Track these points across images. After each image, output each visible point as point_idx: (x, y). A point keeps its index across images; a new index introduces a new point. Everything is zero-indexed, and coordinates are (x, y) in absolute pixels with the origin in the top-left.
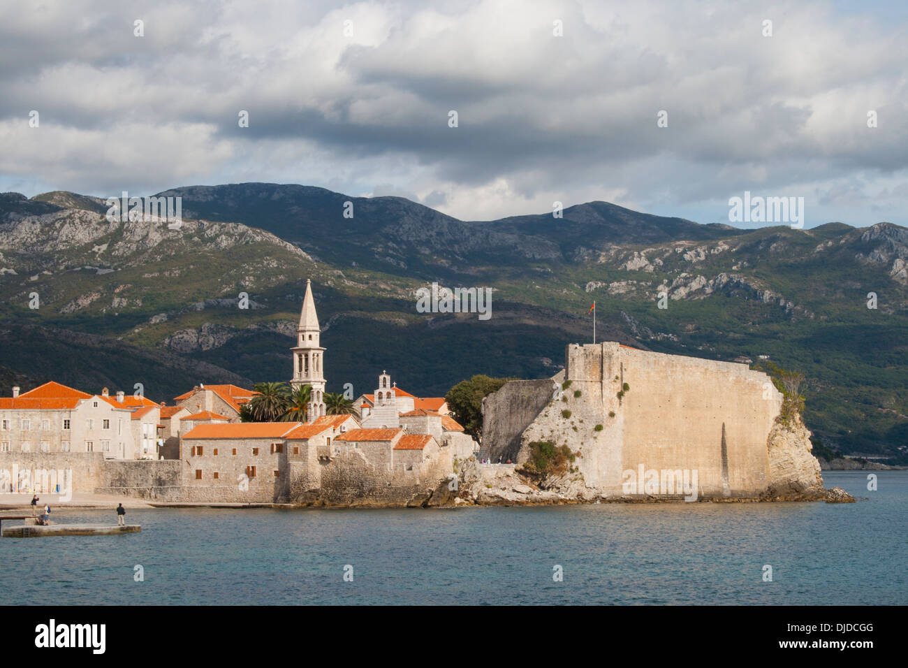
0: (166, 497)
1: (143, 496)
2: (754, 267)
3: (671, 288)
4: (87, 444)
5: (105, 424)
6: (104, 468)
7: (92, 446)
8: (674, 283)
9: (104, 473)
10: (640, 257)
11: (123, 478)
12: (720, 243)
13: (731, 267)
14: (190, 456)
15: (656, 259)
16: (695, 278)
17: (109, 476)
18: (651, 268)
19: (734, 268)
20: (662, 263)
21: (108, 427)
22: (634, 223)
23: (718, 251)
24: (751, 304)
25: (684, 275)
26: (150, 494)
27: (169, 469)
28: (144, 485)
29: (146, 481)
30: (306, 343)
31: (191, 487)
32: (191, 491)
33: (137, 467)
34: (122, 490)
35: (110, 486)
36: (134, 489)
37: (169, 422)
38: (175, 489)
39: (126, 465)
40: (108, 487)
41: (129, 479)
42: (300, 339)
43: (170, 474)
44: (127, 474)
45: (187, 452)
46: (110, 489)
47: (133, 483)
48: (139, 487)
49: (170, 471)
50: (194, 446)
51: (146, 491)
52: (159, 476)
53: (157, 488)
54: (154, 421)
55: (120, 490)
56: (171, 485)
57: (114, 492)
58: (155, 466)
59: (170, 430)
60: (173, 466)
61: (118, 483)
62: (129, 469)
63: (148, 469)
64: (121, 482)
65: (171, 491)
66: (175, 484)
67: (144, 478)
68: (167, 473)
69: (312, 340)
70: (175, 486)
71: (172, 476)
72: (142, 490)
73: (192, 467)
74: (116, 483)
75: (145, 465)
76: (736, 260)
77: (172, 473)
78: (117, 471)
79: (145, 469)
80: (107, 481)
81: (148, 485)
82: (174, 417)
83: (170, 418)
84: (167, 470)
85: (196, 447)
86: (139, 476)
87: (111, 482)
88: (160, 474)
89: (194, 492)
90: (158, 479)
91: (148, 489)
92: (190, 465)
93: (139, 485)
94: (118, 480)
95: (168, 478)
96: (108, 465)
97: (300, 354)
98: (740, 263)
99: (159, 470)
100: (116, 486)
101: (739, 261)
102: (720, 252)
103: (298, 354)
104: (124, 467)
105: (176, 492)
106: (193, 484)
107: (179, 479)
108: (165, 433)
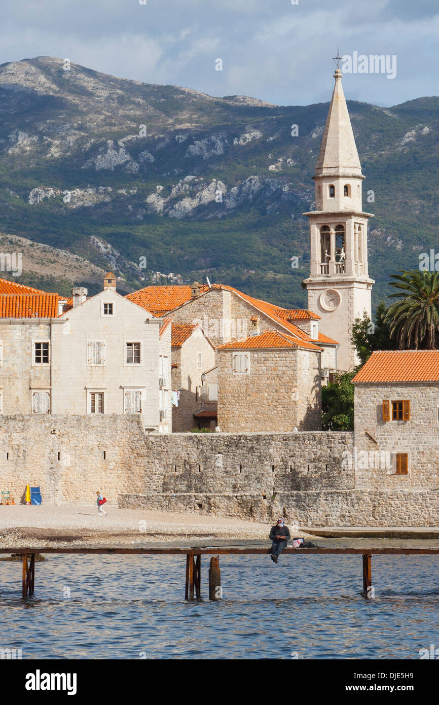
0: (312, 515)
1: (251, 512)
3: (168, 199)
4: (90, 396)
5: (129, 353)
6: (144, 451)
7: (102, 403)
8: (174, 191)
9: (143, 461)
10: (117, 147)
11: (195, 471)
13: (267, 167)
14: (374, 423)
15: (144, 153)
16: (208, 184)
17: (158, 469)
18: (135, 167)
19: (272, 168)
20: (152, 159)
21: (138, 360)
22: (104, 93)
23: (244, 140)
24: (301, 226)
25: (189, 178)
26: (270, 508)
27: (319, 454)
28: (252, 489)
29: (257, 478)
30: (338, 202)
31: (381, 494)
32: (380, 502)
33: (233, 449)
34: (195, 499)
35: (161, 491)
36: (225, 497)
37: (179, 355)
38: (338, 497)
39: (202, 444)
40: (156, 494)
41: (212, 475)
42: (324, 193)
43: (320, 464)
44: (205, 462)
45: (369, 414)
46: (162, 498)
47: (223, 483)
48: (241, 493)
49: (322, 457)
50: (384, 401)
51: (259, 500)
52: (293, 468)
53: (288, 496)
54: (168, 351)
55: (189, 499)
56: (325, 488)
57: (174, 504)
58: (280, 446)
59: (180, 373)
60: (330, 445)
61: (181, 484)
62: (212, 453)
63: (260, 452)
64: (191, 481)
65: (326, 501)
66: (336, 486)
67: (252, 473)
68: (314, 462)
69: (349, 195)
70: (336, 491)
71: (326, 468)
72: (249, 500)
73: (381, 447)
74: (177, 483)
75: (253, 443)
76: (274, 155)
77: (325, 461)
78: (180, 456)
79: (254, 452)
80: (154, 480)
81: (264, 488)
82: (184, 345)
83: (179, 347)
84: (314, 454)
85: (390, 402)
86: (238, 468)
87: (164, 482)
88: (294, 463)
89: (390, 504)
90: (290, 475)
91: (265, 497)
92: (375, 442)
93: (240, 489)
94: (181, 477)
95: (316, 472)
96: (152, 443)
97: (323, 225)
98: (281, 160)
99: (291, 453)
100: (176, 492)
101: (280, 157)
102: (248, 143)
103: (320, 226)
104: (198, 448)
105: (339, 504)
106: (387, 487)
107: (347, 475)
108: (176, 379)
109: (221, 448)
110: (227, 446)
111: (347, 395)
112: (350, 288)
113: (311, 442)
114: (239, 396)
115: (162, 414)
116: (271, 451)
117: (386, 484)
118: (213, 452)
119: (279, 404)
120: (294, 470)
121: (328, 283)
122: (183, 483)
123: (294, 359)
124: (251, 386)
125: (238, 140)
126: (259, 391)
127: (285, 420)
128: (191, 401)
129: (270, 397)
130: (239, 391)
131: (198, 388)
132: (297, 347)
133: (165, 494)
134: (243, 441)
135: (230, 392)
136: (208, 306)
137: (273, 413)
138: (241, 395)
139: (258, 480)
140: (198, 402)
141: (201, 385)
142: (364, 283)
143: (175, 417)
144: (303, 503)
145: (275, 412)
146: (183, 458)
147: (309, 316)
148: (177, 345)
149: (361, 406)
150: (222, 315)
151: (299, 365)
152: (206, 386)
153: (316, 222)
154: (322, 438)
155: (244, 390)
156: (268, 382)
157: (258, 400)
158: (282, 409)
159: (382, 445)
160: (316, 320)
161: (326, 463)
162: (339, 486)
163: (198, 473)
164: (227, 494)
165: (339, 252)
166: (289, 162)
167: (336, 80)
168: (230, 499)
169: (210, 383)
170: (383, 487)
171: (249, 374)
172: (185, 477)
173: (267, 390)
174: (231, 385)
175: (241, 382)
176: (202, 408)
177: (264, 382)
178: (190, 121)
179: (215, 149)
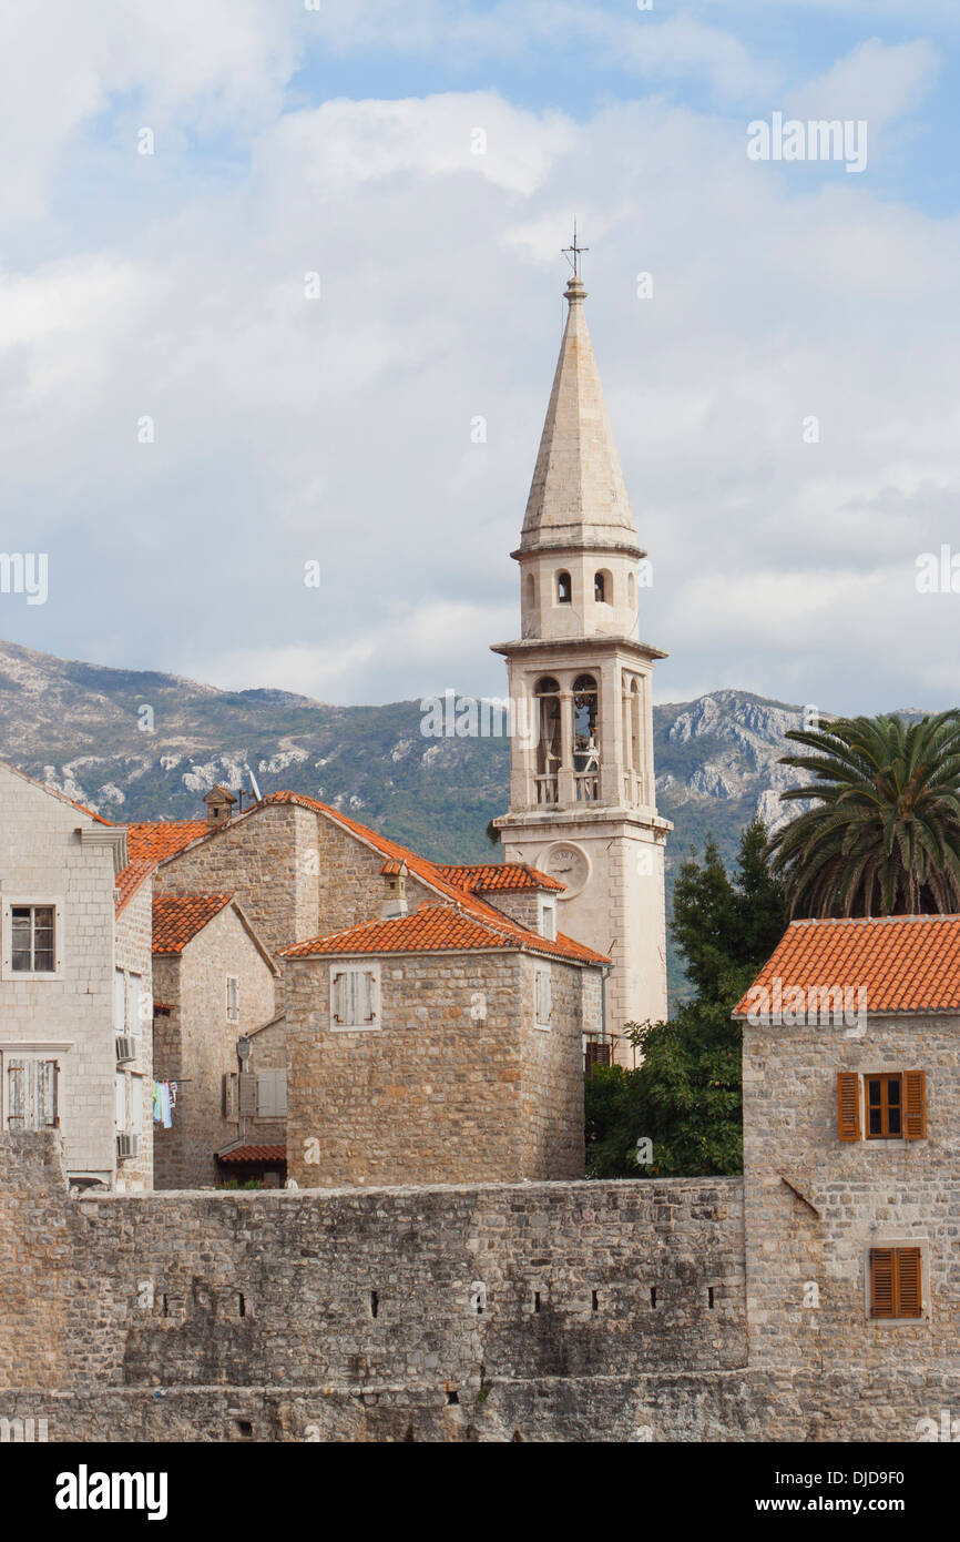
2: (377, 811)
5: (20, 939)
6: (64, 1250)
9: (62, 1283)
11: (228, 1314)
12: (284, 742)
14: (808, 1149)
15: (106, 787)
17: (110, 1307)
20: (121, 799)
21: (47, 962)
22: (40, 686)
23: (278, 764)
26: (470, 1432)
27: (627, 1252)
28: (412, 1370)
29: (427, 1336)
30: (580, 617)
31: (837, 1382)
32: (833, 1411)
33: (350, 1239)
34: (229, 1406)
35: (120, 1380)
36: (327, 1396)
37: (174, 979)
38: (693, 1394)
39: (252, 1227)
40: (104, 1389)
41: (284, 1325)
42: (543, 593)
43: (633, 1288)
44: (260, 1286)
45: (793, 1122)
46: (123, 1404)
47: (318, 1353)
48: (375, 1383)
49: (638, 1262)
50: (840, 1076)
51: (437, 1408)
52: (544, 1299)
53: (529, 1392)
54: (143, 961)
55: (210, 1405)
56: (649, 1365)
57: (159, 1420)
58: (502, 1230)
59: (177, 1032)
60: (663, 1223)
61: (184, 1358)
62: (284, 1255)
63: (438, 1251)
64: (215, 1347)
65: (652, 1410)
66: (684, 1359)
67: (411, 1319)
68: (613, 1278)
69: (606, 598)
70: (688, 1374)
71: (654, 1300)
72: (404, 1406)
73: (834, 1229)
74: (170, 1354)
75: (415, 1221)
76: (329, 790)
77: (651, 1276)
78: (180, 1265)
79: (418, 1249)
80: (97, 1343)
81: (451, 1367)
82: (190, 951)
83: (175, 957)
84: (613, 1254)
85: (861, 1078)
86: (368, 1302)
87: (128, 1349)
88: (550, 1284)
89: (866, 1417)
90: (535, 1325)
91: (453, 1398)
92: (815, 1214)
93: (373, 1372)
94: (184, 1334)
95: (620, 1314)
96: (92, 1224)
97: (543, 674)
98: (340, 798)
99: (539, 1253)
100: (168, 1382)
101: (336, 795)
102: (283, 770)
103: (535, 678)
104: (236, 1240)
105: (695, 1417)
106: (853, 1360)
107: (721, 1322)
108: (166, 1050)
109: (310, 1237)
110: (330, 1229)
111: (669, 1085)
112: (614, 838)
113: (603, 1215)
114: (350, 1096)
115: (124, 1144)
116: (473, 1245)
117: (850, 1352)
118: (287, 1251)
119: (468, 1118)
120: (550, 1305)
121: (557, 825)
122: (190, 1352)
123: (508, 981)
124: (385, 1064)
125: (267, 765)
126: (408, 1078)
127: (484, 1162)
128: (208, 1116)
129: (440, 1097)
130: (351, 1078)
131: (229, 1078)
132: (519, 946)
133: (131, 1391)
134: (381, 1213)
135: (324, 1084)
136: (254, 853)
137: (448, 1144)
138: (356, 1090)
139: (433, 1341)
140: (229, 1119)
141: (237, 1071)
142: (648, 827)
143: (163, 1162)
144: (578, 1416)
145: (455, 1139)
146: (189, 1272)
147: (533, 880)
148: (169, 949)
149: (764, 1094)
150: (293, 876)
151: (524, 1001)
152: (252, 1072)
153: (524, 668)
154: (639, 1200)
155: (362, 1079)
156: (434, 1051)
157: (407, 1105)
158: (476, 1131)
159: (834, 1221)
160: (551, 893)
161: (652, 1284)
162: (695, 1358)
163: (236, 1319)
164: (330, 1387)
165: (583, 746)
166: (353, 803)
167: (570, 305)
168: (340, 1404)
169: (262, 1065)
170: (841, 1362)
171: (379, 1028)
172: (194, 1334)
173: (432, 1075)
174: (327, 1063)
175: (356, 1053)
176: (240, 1138)
177: (422, 1051)
178: (185, 732)
179: (228, 780)
